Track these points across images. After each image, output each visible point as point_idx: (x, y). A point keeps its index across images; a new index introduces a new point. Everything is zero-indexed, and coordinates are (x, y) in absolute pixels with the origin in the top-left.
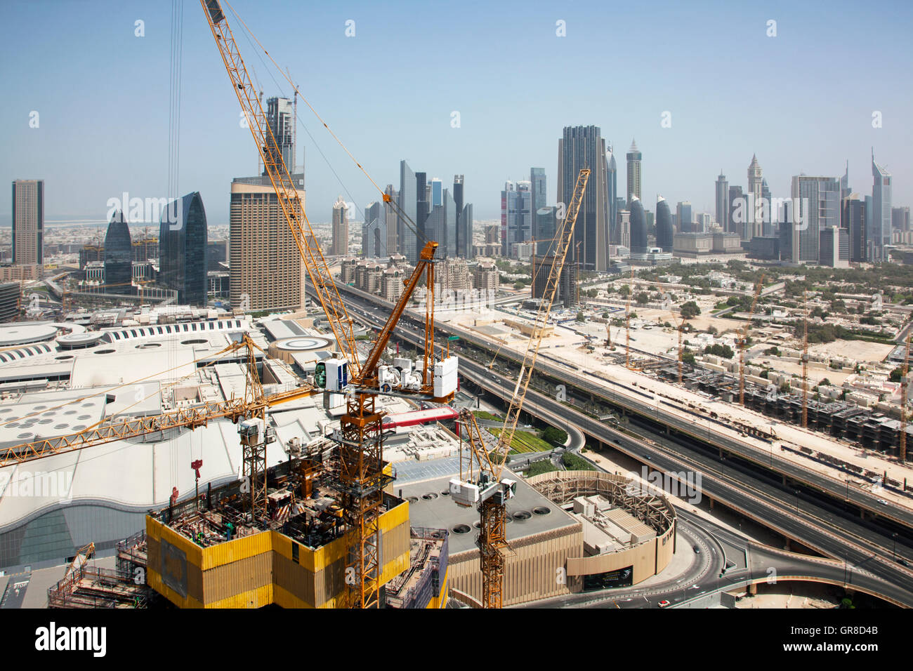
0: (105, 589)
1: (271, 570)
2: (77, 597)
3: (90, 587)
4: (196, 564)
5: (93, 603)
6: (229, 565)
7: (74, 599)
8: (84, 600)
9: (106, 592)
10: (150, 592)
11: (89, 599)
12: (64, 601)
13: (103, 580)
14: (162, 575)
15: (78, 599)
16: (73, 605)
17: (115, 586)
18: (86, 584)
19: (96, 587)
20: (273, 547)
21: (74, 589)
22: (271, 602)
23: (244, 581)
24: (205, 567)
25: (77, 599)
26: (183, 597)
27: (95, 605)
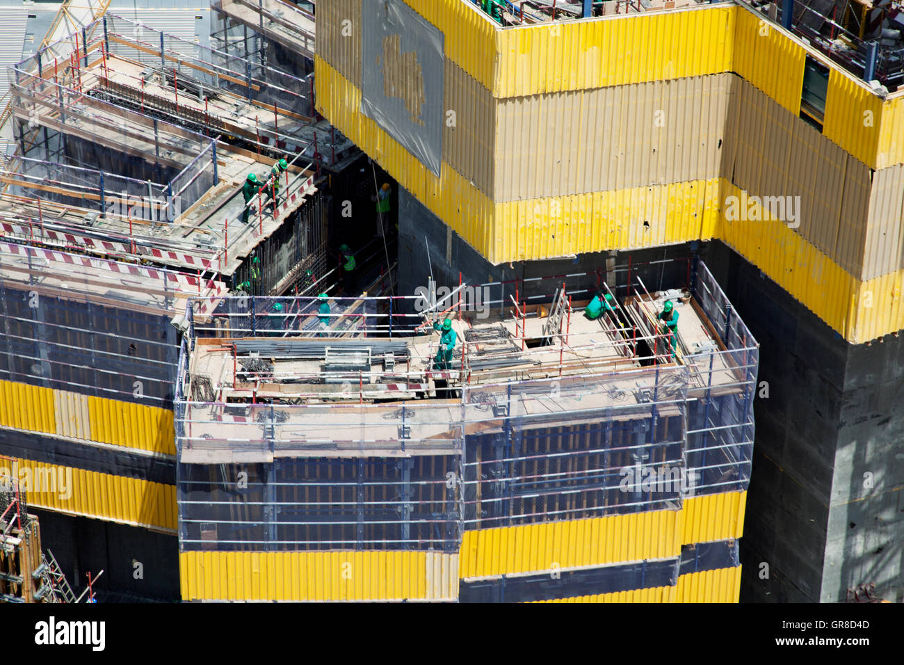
0: (184, 100)
1: (720, 136)
2: (101, 106)
3: (135, 84)
4: (473, 71)
5: (149, 133)
6: (585, 96)
7: (91, 112)
8: (120, 122)
9: (185, 110)
10: (323, 135)
11: (137, 120)
12: (63, 113)
13: (174, 72)
14: (362, 89)
15: (104, 114)
16: (87, 127)
17: (211, 97)
18: (124, 73)
19: (153, 89)
20: (734, 62)
21: (89, 80)
22: (707, 237)
23: (625, 154)
24: (502, 88)
25: (98, 112)
26: (428, 167)
27: (158, 144)
